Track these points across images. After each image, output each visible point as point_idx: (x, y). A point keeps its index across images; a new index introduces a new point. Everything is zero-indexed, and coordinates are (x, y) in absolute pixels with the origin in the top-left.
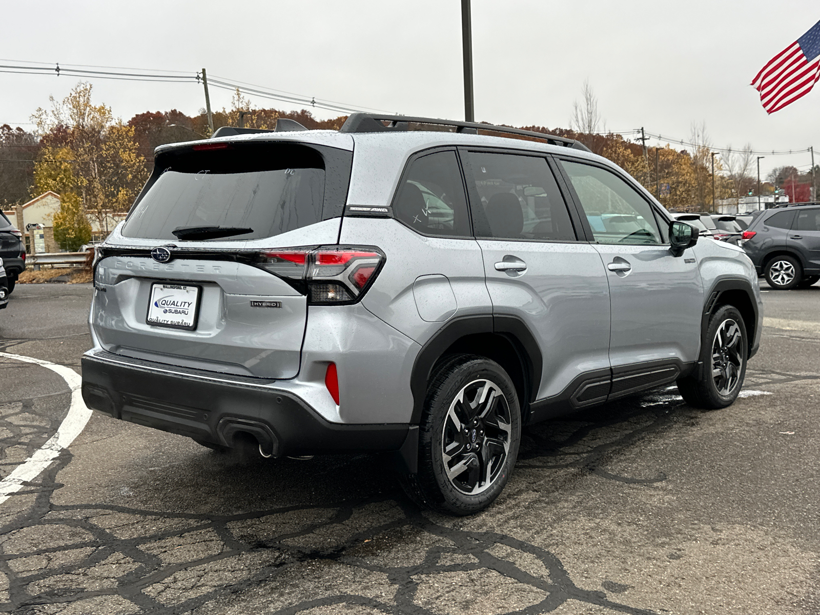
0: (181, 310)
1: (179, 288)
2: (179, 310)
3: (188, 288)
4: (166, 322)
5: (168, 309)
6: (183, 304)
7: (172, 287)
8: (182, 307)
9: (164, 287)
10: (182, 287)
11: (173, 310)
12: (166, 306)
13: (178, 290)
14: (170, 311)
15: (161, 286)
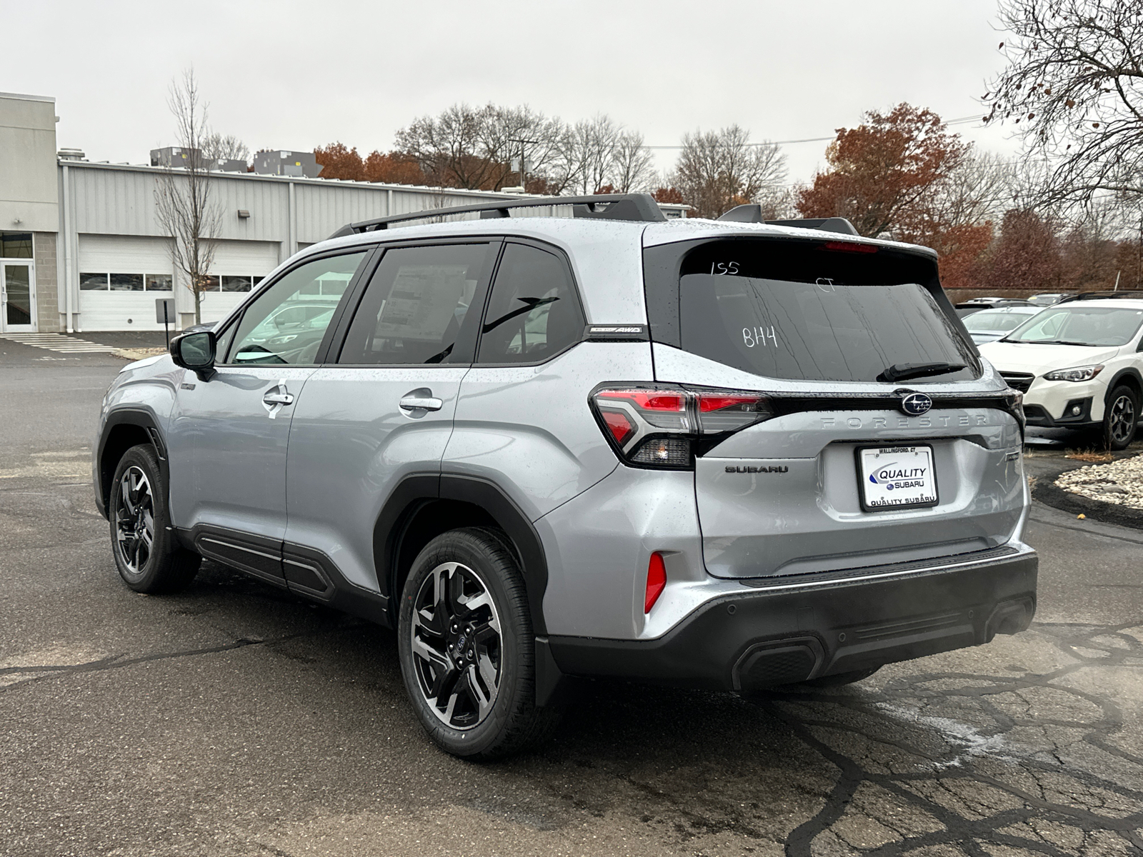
0: (913, 481)
1: (904, 451)
2: (910, 481)
3: (918, 449)
4: (898, 503)
5: (893, 483)
6: (914, 472)
7: (894, 451)
8: (913, 477)
9: (881, 452)
10: (909, 449)
11: (902, 482)
12: (889, 479)
13: (904, 453)
14: (898, 486)
15: (877, 451)
